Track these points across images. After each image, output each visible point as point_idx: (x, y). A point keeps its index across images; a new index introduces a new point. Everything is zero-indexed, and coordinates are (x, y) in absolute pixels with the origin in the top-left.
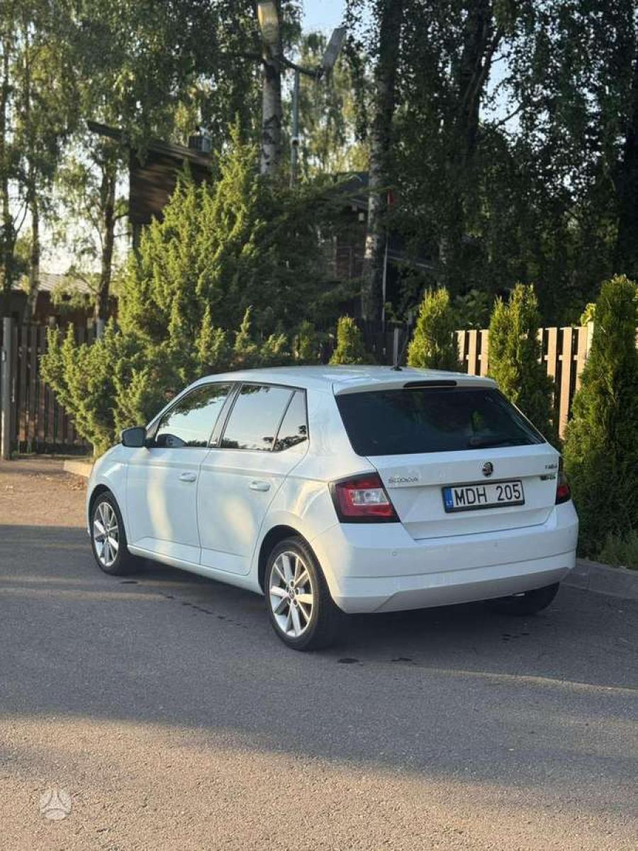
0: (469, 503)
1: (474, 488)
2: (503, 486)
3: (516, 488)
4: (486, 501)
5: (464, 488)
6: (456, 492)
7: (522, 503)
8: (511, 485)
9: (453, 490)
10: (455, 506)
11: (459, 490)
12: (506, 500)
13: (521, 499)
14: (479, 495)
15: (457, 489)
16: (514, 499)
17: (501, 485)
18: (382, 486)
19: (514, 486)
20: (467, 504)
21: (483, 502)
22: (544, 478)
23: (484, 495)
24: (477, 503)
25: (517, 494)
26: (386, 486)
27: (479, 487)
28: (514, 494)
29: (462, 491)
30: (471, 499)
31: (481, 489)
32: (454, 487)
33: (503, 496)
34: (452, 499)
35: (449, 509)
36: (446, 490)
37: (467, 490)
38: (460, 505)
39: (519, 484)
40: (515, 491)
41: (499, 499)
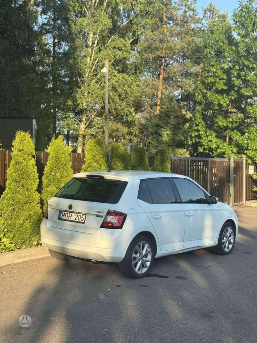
3: (83, 217)
4: (71, 219)
7: (84, 223)
8: (81, 215)
9: (62, 212)
10: (61, 218)
11: (64, 213)
12: (78, 220)
13: (83, 221)
14: (69, 216)
16: (80, 221)
17: (78, 214)
19: (82, 216)
21: (69, 219)
23: (71, 216)
24: (67, 219)
25: (82, 219)
28: (81, 219)
30: (66, 217)
31: (70, 214)
34: (61, 215)
35: (59, 219)
36: (60, 212)
37: (66, 213)
38: (63, 218)
39: (85, 215)
40: (82, 218)
41: (75, 219)
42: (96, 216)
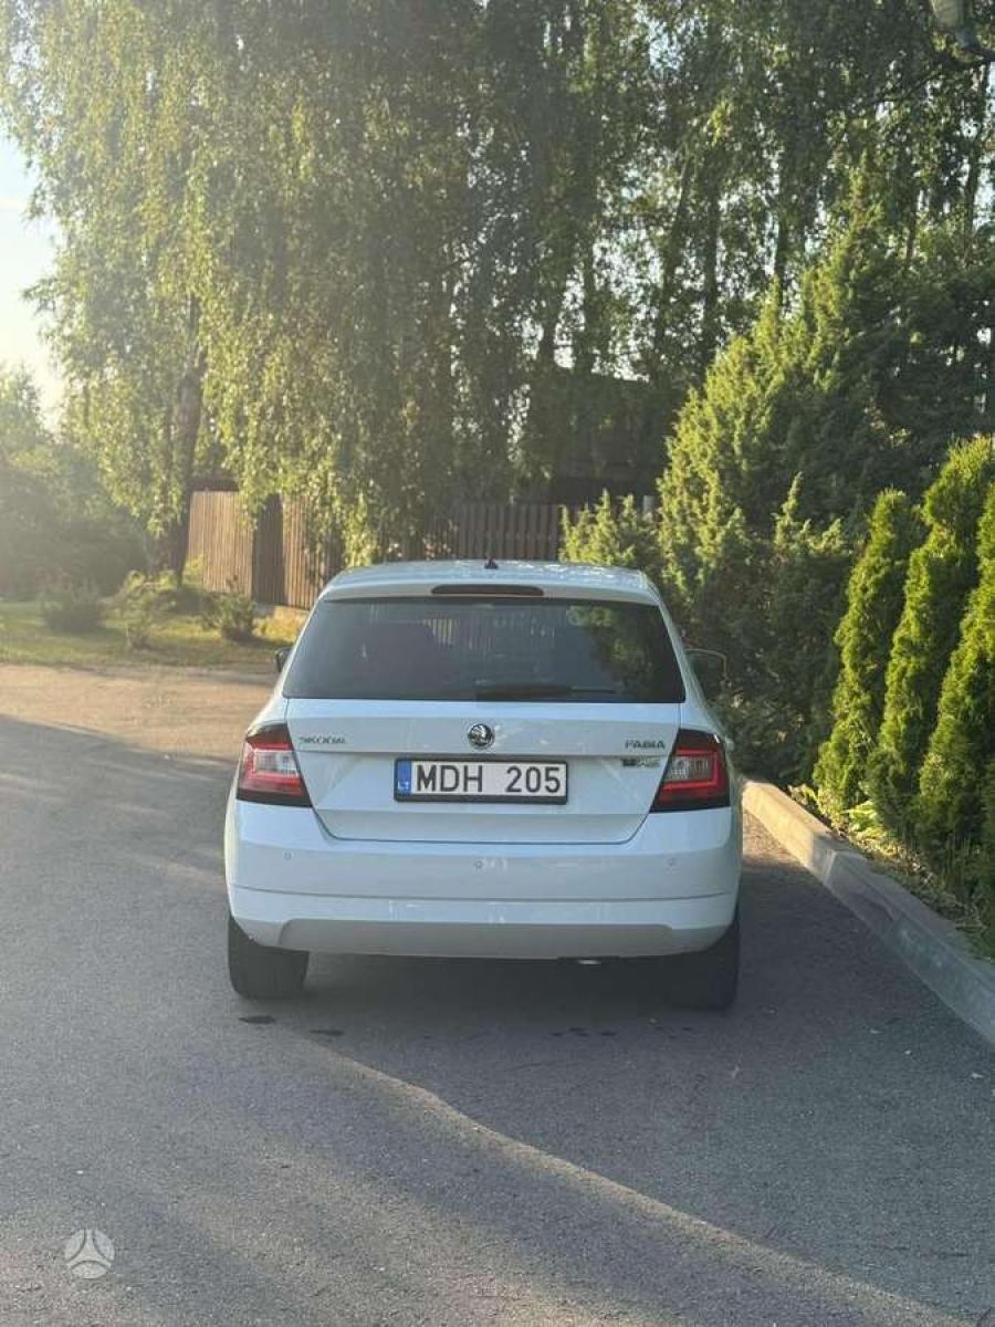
0: (442, 788)
1: (460, 766)
2: (524, 767)
3: (552, 774)
4: (480, 789)
5: (439, 765)
6: (420, 768)
7: (562, 801)
8: (542, 767)
9: (415, 765)
10: (414, 790)
11: (427, 767)
12: (525, 792)
13: (561, 793)
14: (467, 779)
15: (424, 764)
16: (542, 792)
17: (518, 765)
18: (291, 747)
19: (548, 770)
20: (438, 791)
21: (473, 789)
22: (630, 762)
23: (479, 779)
24: (459, 791)
25: (553, 785)
26: (296, 748)
27: (469, 764)
28: (544, 783)
29: (434, 768)
30: (449, 783)
31: (473, 769)
32: (417, 760)
33: (521, 784)
34: (409, 779)
35: (402, 797)
36: (402, 761)
37: (443, 768)
38: (424, 791)
39: (562, 767)
40: (548, 779)
41: (510, 789)
42: (620, 763)
